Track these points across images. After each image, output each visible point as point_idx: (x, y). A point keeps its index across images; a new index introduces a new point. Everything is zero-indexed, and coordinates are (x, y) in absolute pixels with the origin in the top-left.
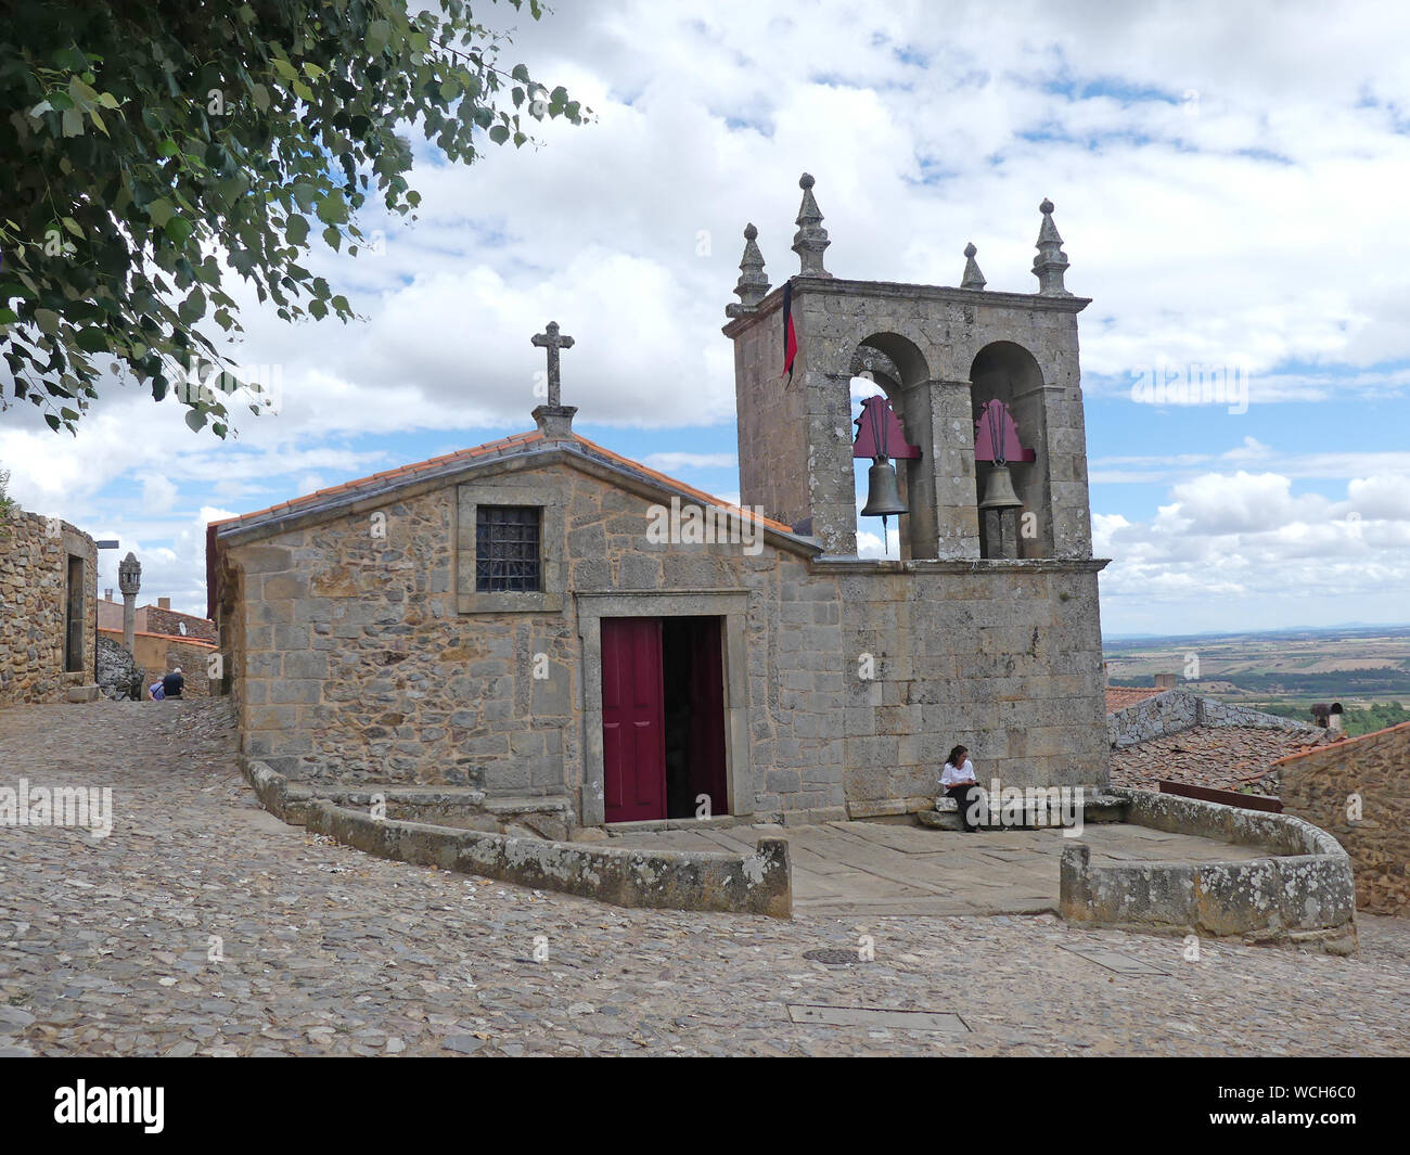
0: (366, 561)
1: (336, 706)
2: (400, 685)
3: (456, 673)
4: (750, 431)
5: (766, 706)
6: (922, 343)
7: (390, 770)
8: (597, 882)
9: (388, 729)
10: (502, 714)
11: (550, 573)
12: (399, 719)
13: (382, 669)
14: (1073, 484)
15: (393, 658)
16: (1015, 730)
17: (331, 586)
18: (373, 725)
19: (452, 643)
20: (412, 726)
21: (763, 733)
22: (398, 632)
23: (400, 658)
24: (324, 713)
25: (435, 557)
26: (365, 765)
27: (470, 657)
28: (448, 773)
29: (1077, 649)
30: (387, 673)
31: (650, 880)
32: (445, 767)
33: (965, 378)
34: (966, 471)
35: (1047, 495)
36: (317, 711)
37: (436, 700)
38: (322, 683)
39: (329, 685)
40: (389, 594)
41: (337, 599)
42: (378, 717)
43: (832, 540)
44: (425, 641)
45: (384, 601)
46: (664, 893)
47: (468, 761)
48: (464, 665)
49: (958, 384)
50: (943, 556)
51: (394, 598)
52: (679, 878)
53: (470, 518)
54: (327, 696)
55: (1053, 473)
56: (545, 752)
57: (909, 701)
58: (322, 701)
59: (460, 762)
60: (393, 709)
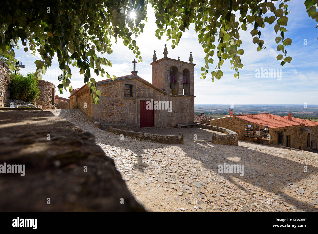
0: (109, 91)
1: (105, 112)
2: (114, 109)
3: (121, 107)
4: (154, 77)
5: (159, 112)
6: (178, 68)
7: (112, 121)
8: (159, 140)
9: (112, 115)
10: (127, 113)
11: (134, 94)
12: (113, 114)
13: (111, 107)
14: (192, 87)
15: (113, 105)
16: (185, 116)
17: (104, 94)
18: (110, 115)
19: (121, 103)
20: (115, 115)
21: (159, 116)
22: (114, 101)
23: (114, 105)
24: (103, 113)
25: (119, 91)
26: (108, 120)
27: (123, 105)
28: (120, 121)
29: (192, 107)
30: (112, 107)
31: (167, 139)
32: (119, 121)
33: (182, 73)
34: (182, 84)
35: (190, 88)
36: (102, 113)
37: (118, 111)
38: (103, 108)
39: (104, 109)
40: (112, 96)
41: (105, 96)
42: (111, 113)
43: (167, 92)
44: (117, 103)
45: (112, 97)
46: (168, 141)
47: (122, 120)
48: (122, 106)
49: (181, 73)
50: (179, 94)
51: (113, 97)
52: (170, 139)
53: (124, 86)
54: (103, 110)
55: (191, 85)
56: (132, 118)
57: (174, 112)
58: (103, 111)
59: (121, 120)
60: (113, 112)
